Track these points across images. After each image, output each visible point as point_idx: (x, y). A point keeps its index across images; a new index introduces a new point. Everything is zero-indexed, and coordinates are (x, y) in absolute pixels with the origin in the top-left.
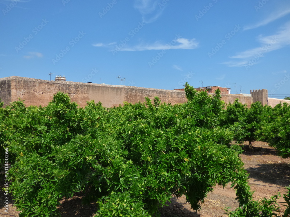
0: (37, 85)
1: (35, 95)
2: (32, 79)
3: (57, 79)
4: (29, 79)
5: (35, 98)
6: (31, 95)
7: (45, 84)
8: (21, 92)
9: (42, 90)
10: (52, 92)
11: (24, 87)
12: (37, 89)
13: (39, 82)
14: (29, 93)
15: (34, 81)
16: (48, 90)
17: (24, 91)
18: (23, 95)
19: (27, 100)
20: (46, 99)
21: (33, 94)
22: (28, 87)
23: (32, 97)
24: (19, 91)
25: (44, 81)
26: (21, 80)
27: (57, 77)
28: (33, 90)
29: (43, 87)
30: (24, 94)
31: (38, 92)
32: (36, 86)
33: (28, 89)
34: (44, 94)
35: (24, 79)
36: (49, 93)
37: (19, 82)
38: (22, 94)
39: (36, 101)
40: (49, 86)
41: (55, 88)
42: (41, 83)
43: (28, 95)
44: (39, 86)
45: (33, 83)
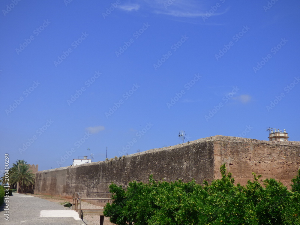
0: (251, 148)
1: (248, 165)
2: (243, 140)
3: (273, 135)
4: (240, 139)
5: (248, 170)
6: (243, 166)
7: (264, 146)
8: (227, 160)
9: (259, 157)
10: (275, 160)
11: (232, 152)
12: (251, 155)
13: (254, 144)
14: (239, 162)
15: (246, 143)
16: (268, 157)
17: (232, 158)
18: (230, 165)
19: (236, 173)
20: (265, 172)
21: (245, 163)
22: (238, 151)
23: (244, 168)
24: (225, 159)
25: (262, 142)
26: (228, 141)
27: (272, 132)
28: (245, 157)
29: (260, 152)
30: (231, 162)
31: (252, 160)
32: (249, 150)
33: (238, 155)
34: (262, 163)
35: (232, 139)
36: (269, 162)
37: (224, 144)
38: (228, 163)
39: (249, 176)
40: (270, 150)
41: (279, 154)
42: (257, 145)
43: (238, 166)
44: (255, 150)
45: (246, 146)
